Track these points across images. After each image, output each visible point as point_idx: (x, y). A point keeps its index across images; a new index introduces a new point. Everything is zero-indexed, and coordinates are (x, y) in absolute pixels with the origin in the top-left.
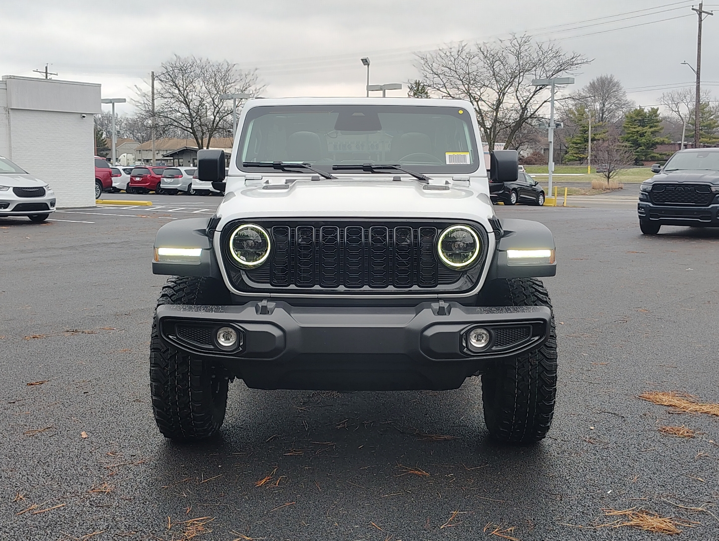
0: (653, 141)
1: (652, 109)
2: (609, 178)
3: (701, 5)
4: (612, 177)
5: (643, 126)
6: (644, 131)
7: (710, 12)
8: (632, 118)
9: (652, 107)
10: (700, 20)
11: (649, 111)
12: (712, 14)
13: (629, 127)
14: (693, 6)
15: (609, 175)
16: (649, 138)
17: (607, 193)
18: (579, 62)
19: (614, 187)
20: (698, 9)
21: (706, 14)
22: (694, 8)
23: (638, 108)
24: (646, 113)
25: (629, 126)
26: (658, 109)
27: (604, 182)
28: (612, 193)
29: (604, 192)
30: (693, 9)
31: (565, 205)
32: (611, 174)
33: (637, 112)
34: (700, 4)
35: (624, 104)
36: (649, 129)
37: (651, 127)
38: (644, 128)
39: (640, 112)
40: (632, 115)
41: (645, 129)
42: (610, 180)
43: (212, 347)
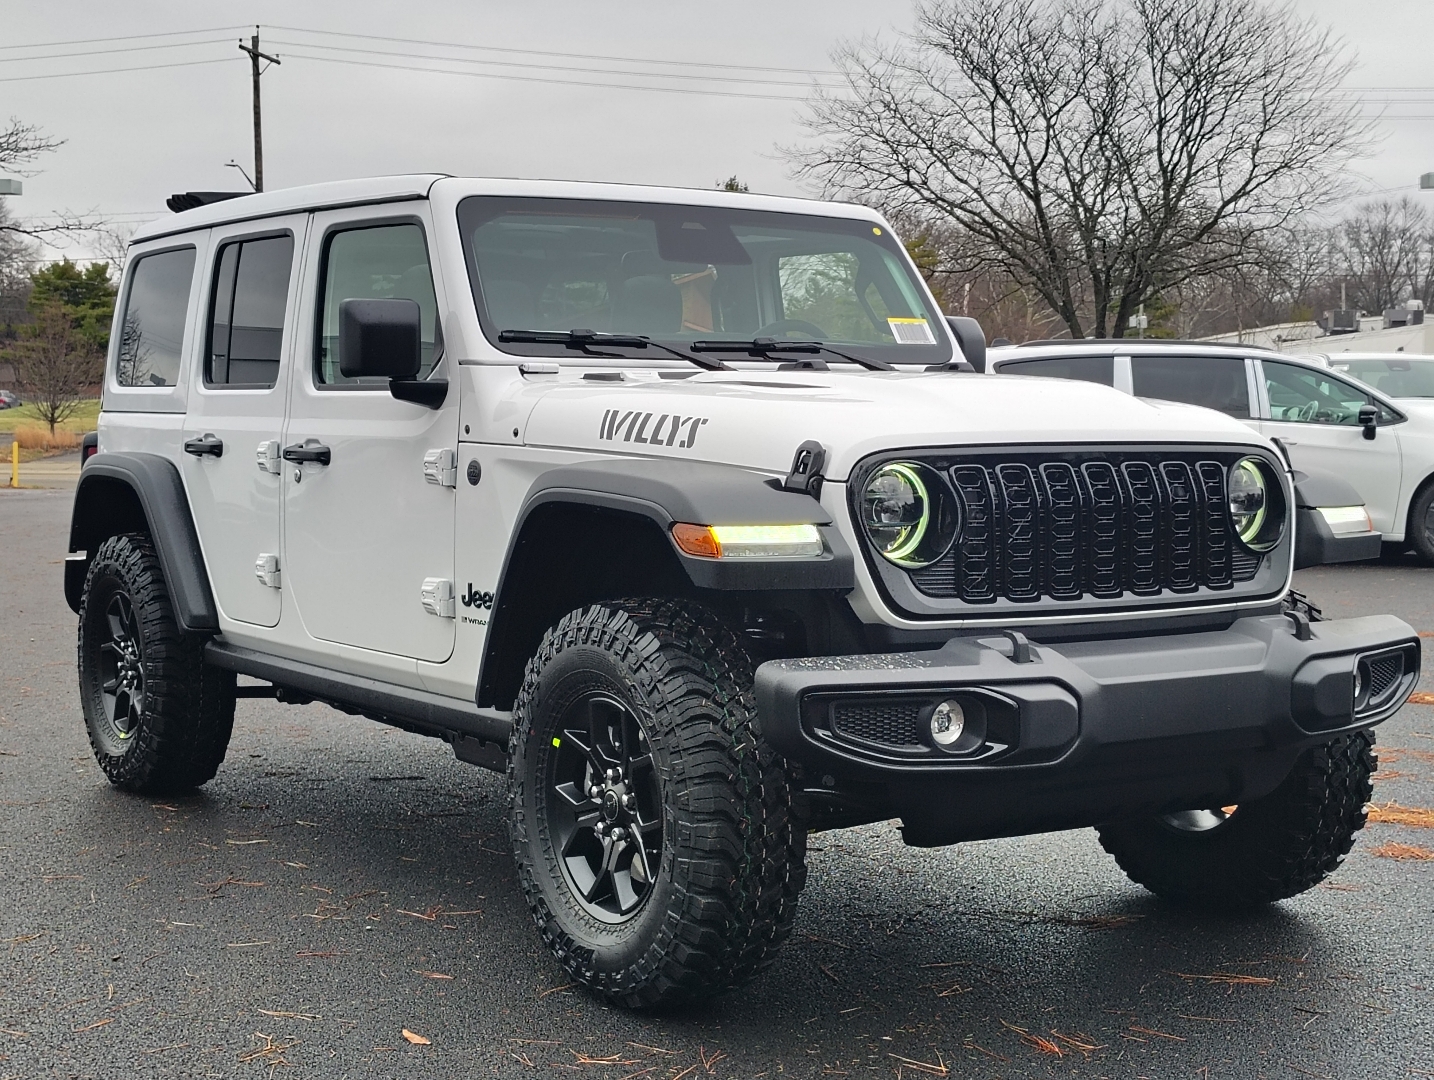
0: (102, 338)
1: (94, 265)
2: (53, 421)
3: (255, 40)
4: (59, 420)
5: (77, 304)
6: (79, 315)
7: (275, 57)
8: (47, 283)
9: (94, 261)
10: (257, 74)
11: (87, 270)
12: (278, 63)
13: (42, 305)
14: (241, 40)
15: (53, 415)
16: (91, 330)
17: (53, 456)
18: (30, 144)
19: (67, 442)
20: (251, 47)
21: (268, 62)
22: (243, 44)
23: (62, 263)
24: (79, 274)
25: (43, 301)
26: (106, 266)
27: (42, 428)
28: (64, 457)
29: (46, 455)
30: (241, 47)
31: (15, 483)
32: (57, 413)
33: (58, 270)
34: (253, 37)
35: (17, 251)
36: (90, 311)
37: (94, 306)
38: (79, 309)
39: (64, 271)
40: (47, 277)
41: (83, 310)
42: (56, 425)
43: (925, 750)
